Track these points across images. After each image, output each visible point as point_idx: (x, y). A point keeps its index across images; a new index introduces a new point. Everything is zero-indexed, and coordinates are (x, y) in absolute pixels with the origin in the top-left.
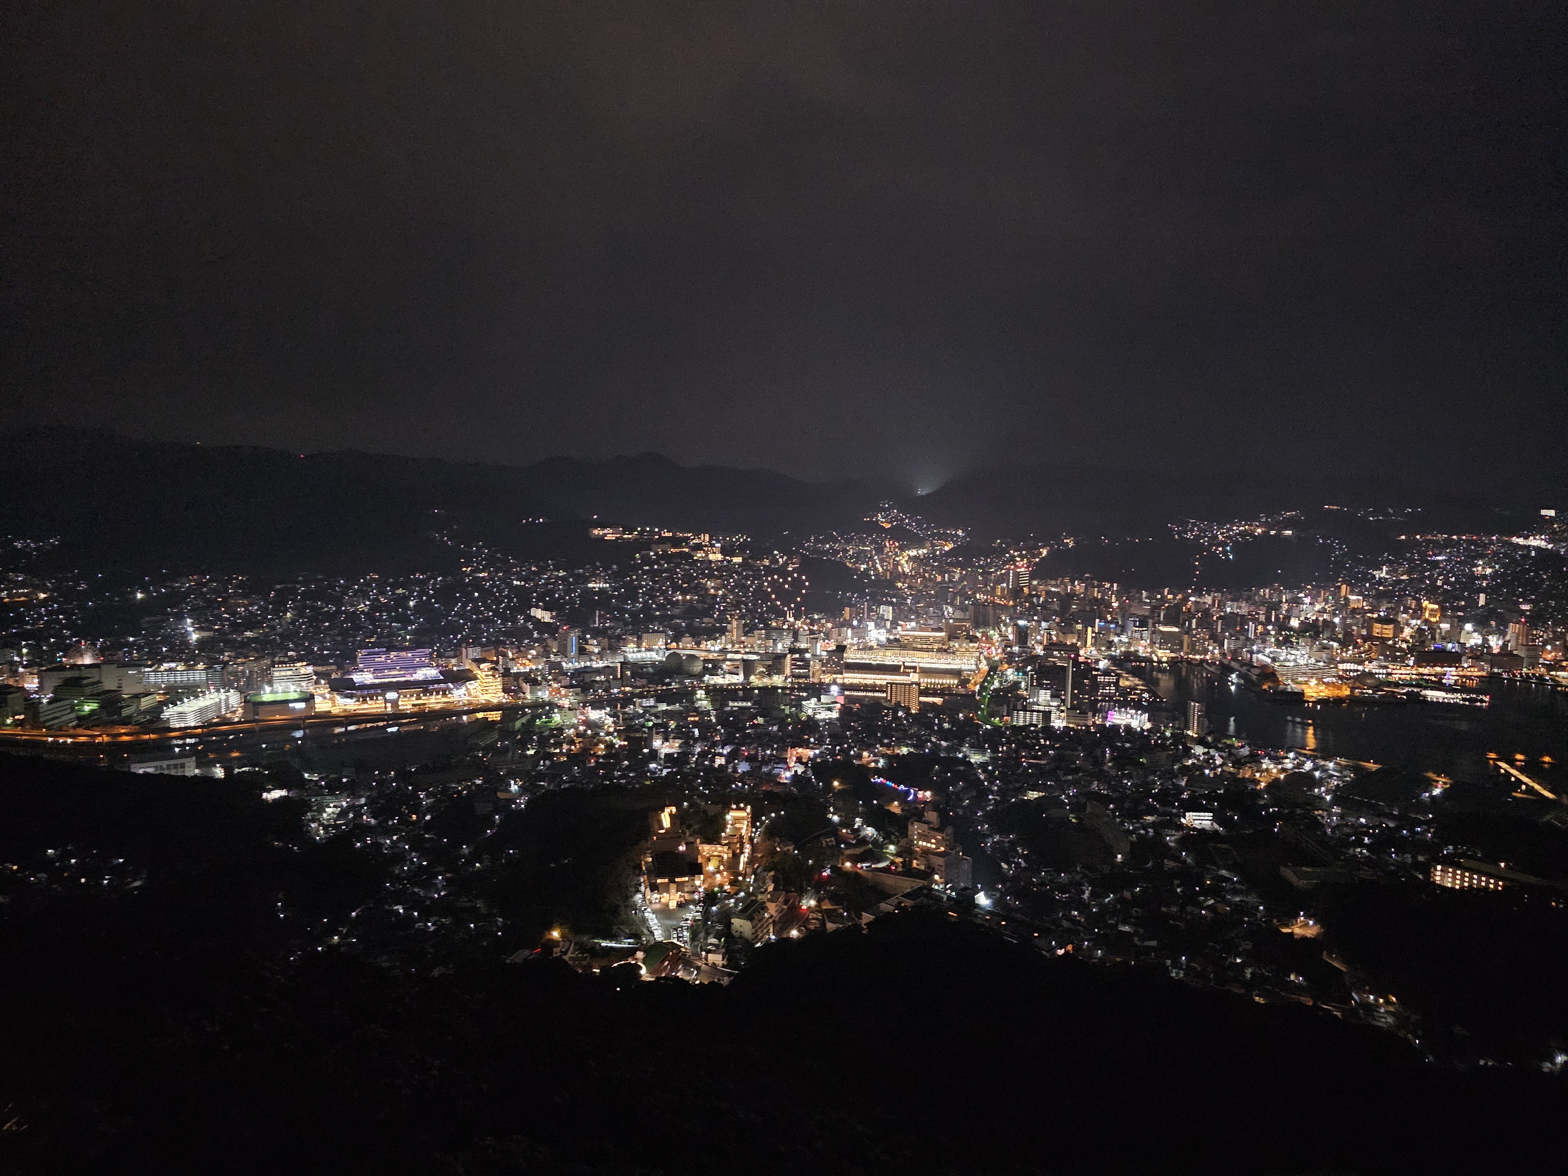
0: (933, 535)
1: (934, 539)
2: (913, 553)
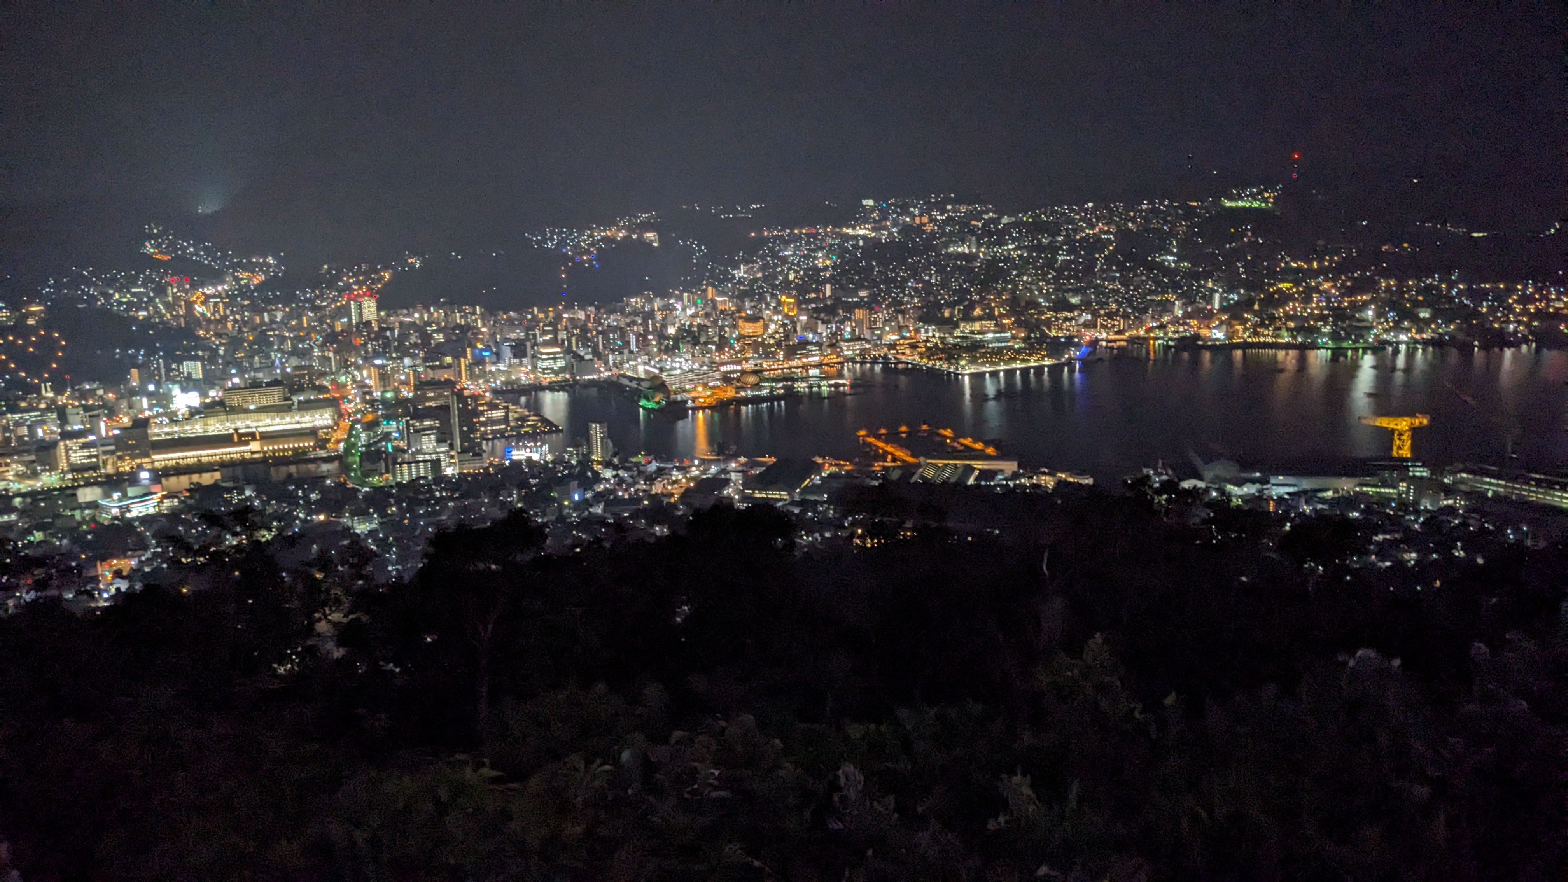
0: (235, 267)
1: (235, 271)
2: (209, 291)
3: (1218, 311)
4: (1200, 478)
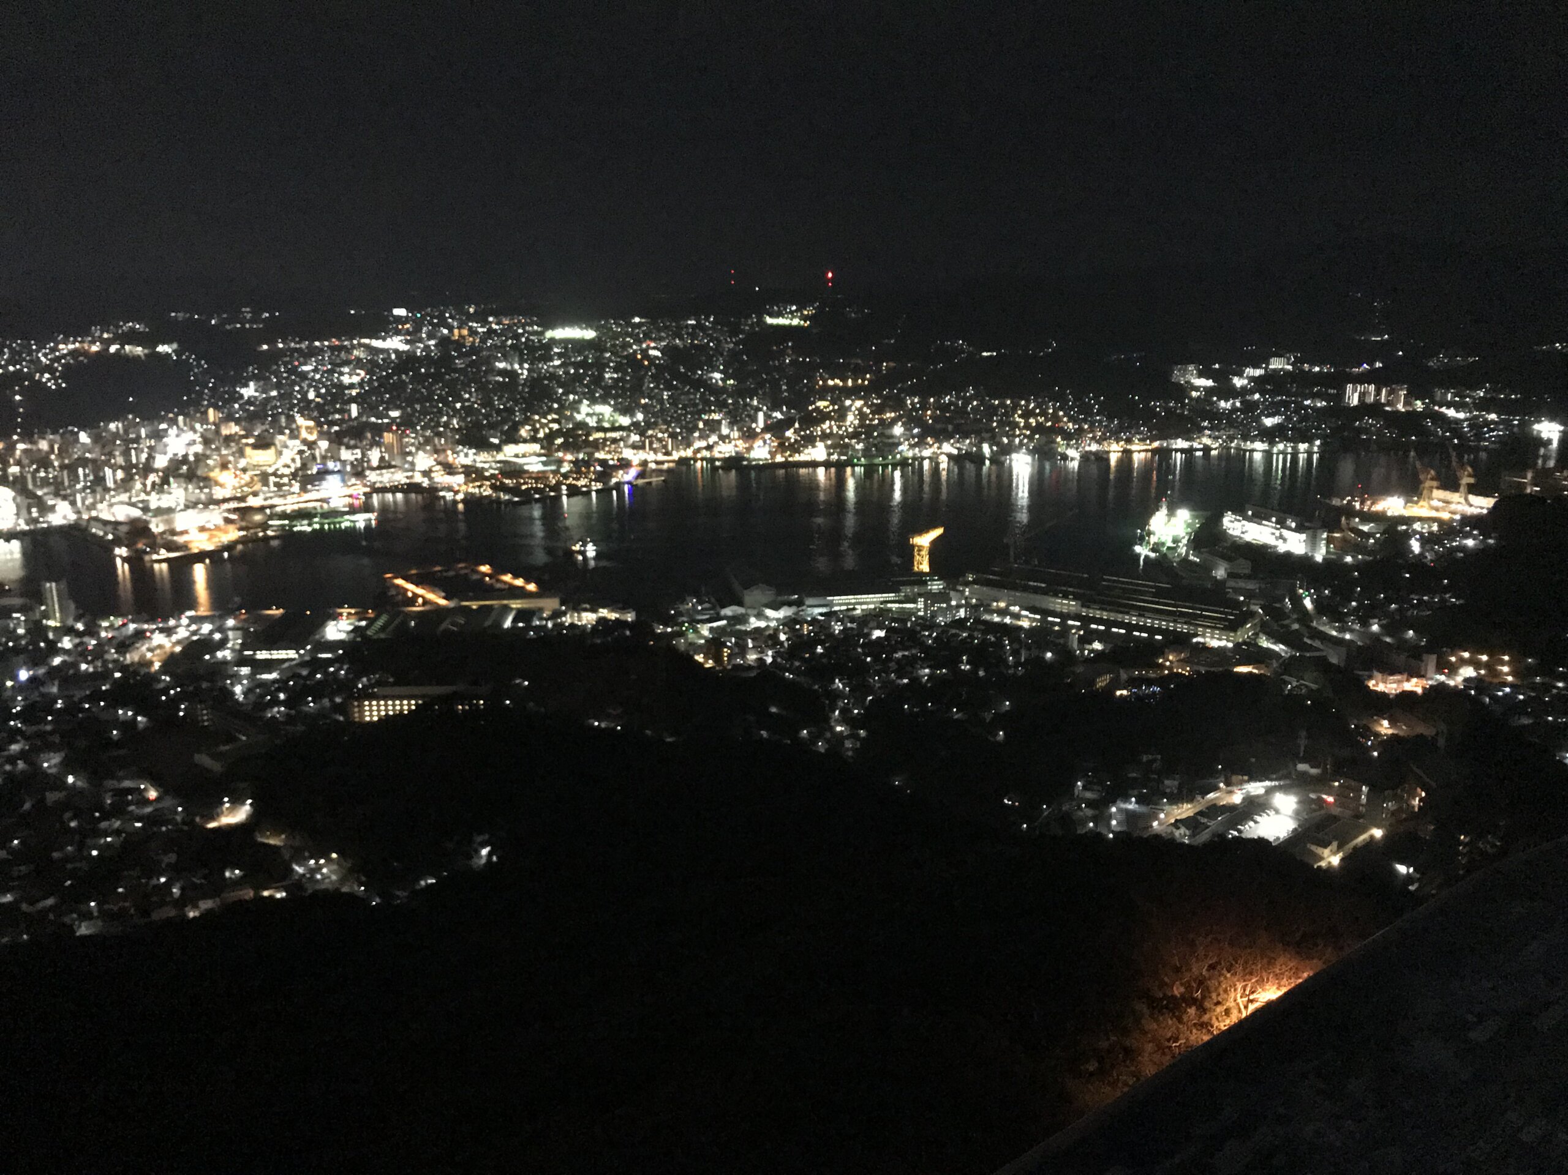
3: (762, 429)
4: (740, 604)
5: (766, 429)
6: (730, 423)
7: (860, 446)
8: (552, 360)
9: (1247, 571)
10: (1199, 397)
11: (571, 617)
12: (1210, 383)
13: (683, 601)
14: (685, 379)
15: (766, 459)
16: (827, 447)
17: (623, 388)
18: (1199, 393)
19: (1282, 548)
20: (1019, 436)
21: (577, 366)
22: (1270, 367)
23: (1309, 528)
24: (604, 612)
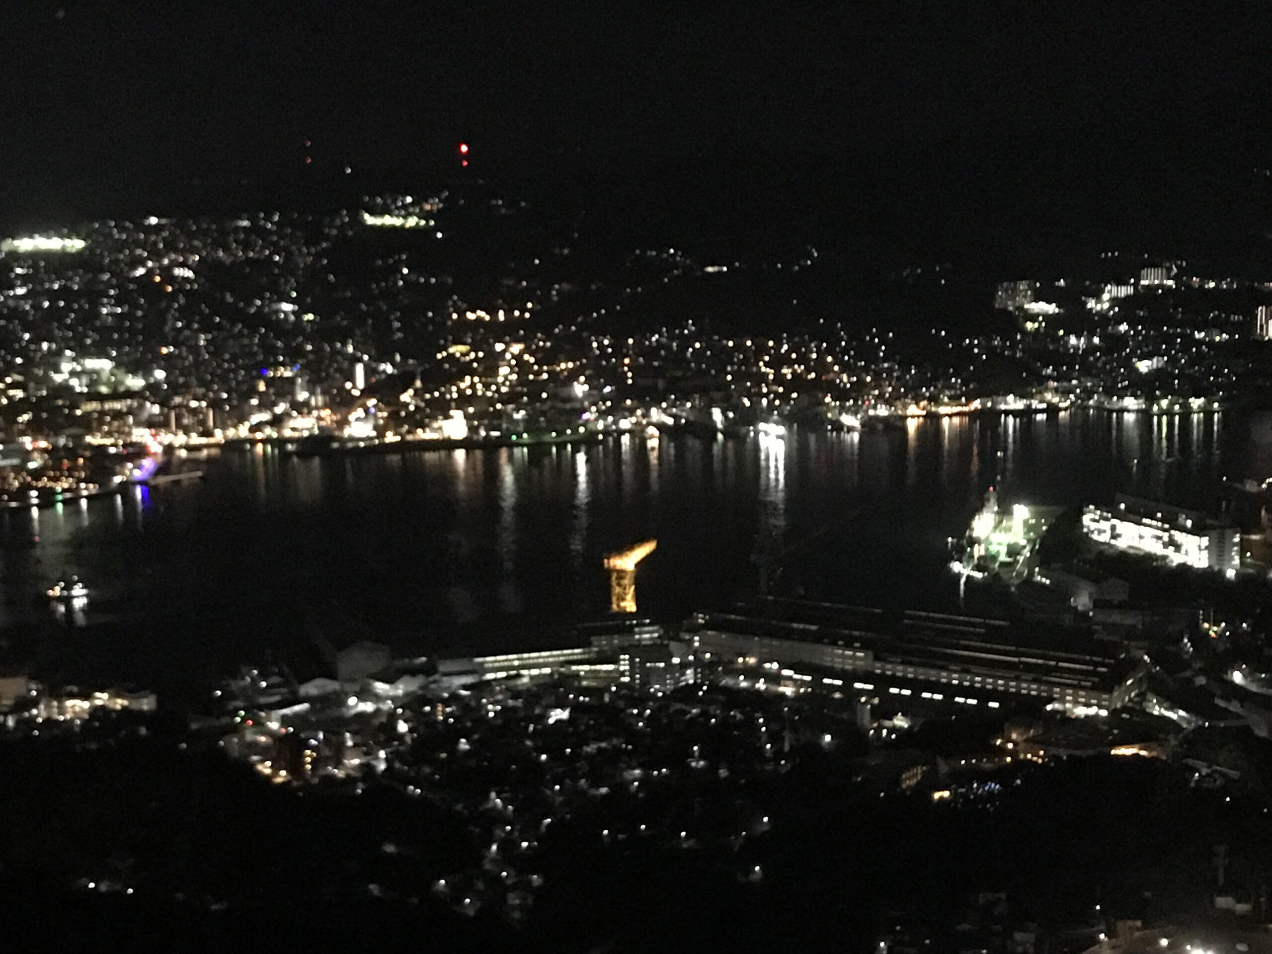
3: (362, 391)
4: (332, 676)
5: (367, 392)
6: (309, 382)
7: (520, 415)
8: (13, 288)
9: (1124, 597)
10: (1038, 329)
11: (48, 707)
12: (1052, 309)
13: (236, 674)
14: (234, 314)
15: (370, 439)
16: (467, 417)
17: (129, 330)
18: (1036, 325)
19: (1176, 559)
20: (766, 395)
21: (53, 296)
22: (1143, 282)
23: (1213, 528)
24: (102, 698)
